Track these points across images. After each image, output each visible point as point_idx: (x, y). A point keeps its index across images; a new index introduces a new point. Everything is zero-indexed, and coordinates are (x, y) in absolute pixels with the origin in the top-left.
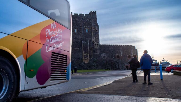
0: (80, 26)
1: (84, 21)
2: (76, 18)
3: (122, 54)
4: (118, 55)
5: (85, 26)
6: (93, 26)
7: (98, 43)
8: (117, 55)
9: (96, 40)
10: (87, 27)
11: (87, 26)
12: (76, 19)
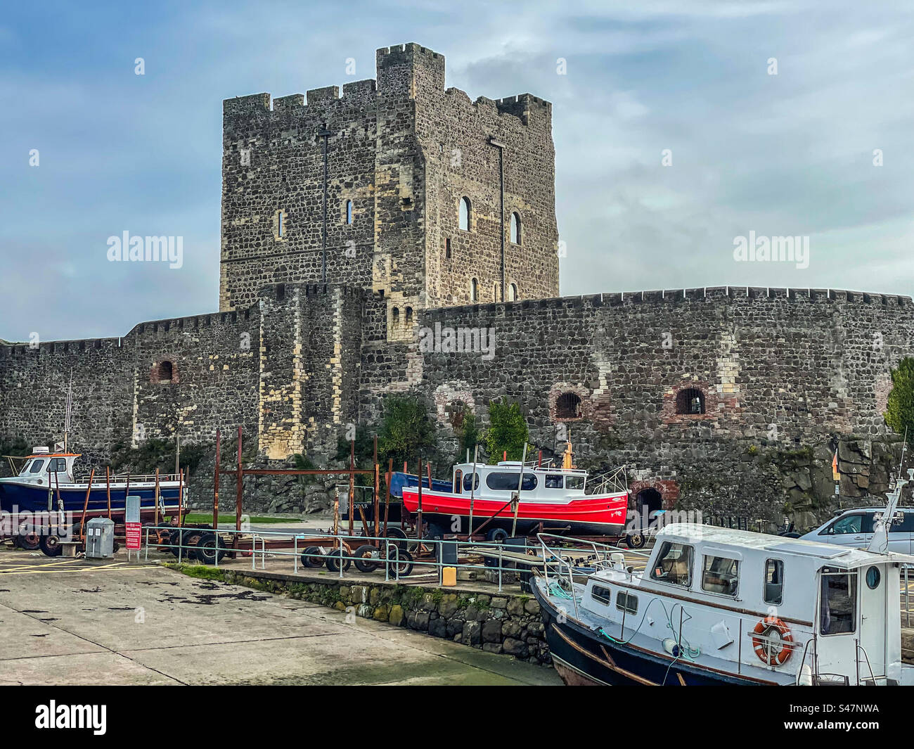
0: (308, 182)
1: (332, 140)
2: (287, 130)
3: (603, 382)
4: (573, 389)
5: (335, 182)
6: (386, 167)
7: (416, 298)
8: (564, 387)
9: (400, 277)
10: (348, 185)
11: (348, 179)
12: (284, 134)
